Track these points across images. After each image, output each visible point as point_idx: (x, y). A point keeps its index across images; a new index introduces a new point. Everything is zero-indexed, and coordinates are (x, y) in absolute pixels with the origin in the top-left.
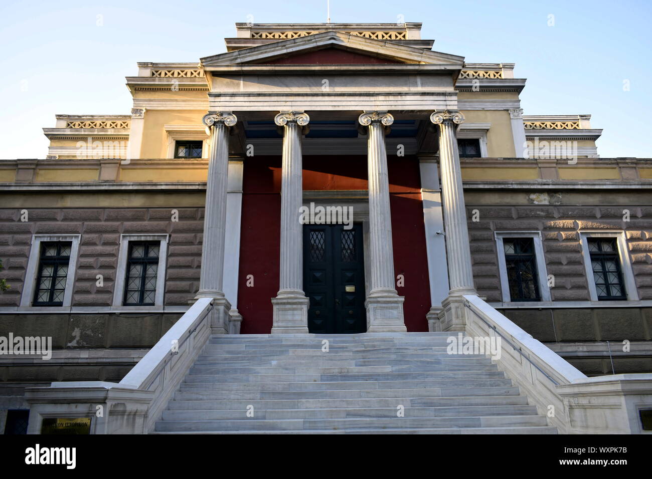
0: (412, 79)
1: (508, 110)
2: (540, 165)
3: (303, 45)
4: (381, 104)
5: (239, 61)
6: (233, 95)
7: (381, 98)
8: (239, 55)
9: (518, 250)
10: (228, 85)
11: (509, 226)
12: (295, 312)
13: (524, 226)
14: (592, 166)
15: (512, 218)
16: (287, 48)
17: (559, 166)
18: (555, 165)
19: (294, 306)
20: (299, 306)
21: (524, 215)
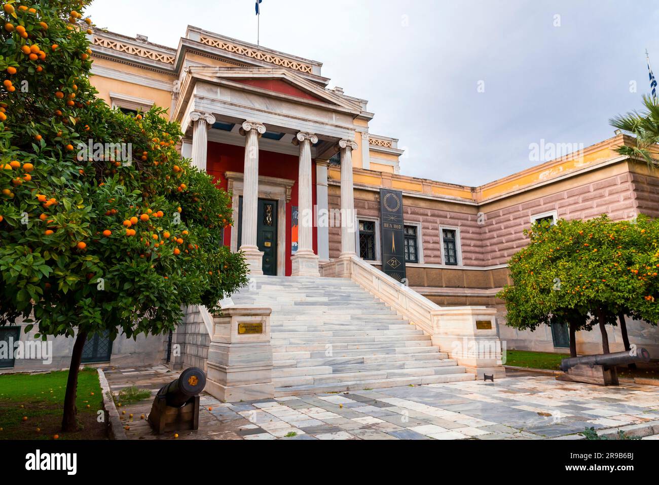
0: (330, 114)
1: (361, 133)
2: (383, 177)
3: (264, 74)
4: (311, 128)
5: (218, 75)
6: (213, 100)
7: (311, 124)
8: (219, 70)
9: (366, 228)
10: (208, 91)
11: (363, 213)
12: (255, 261)
13: (371, 214)
14: (409, 181)
15: (365, 208)
16: (253, 74)
17: (393, 179)
18: (390, 178)
19: (254, 257)
20: (258, 257)
21: (372, 207)
